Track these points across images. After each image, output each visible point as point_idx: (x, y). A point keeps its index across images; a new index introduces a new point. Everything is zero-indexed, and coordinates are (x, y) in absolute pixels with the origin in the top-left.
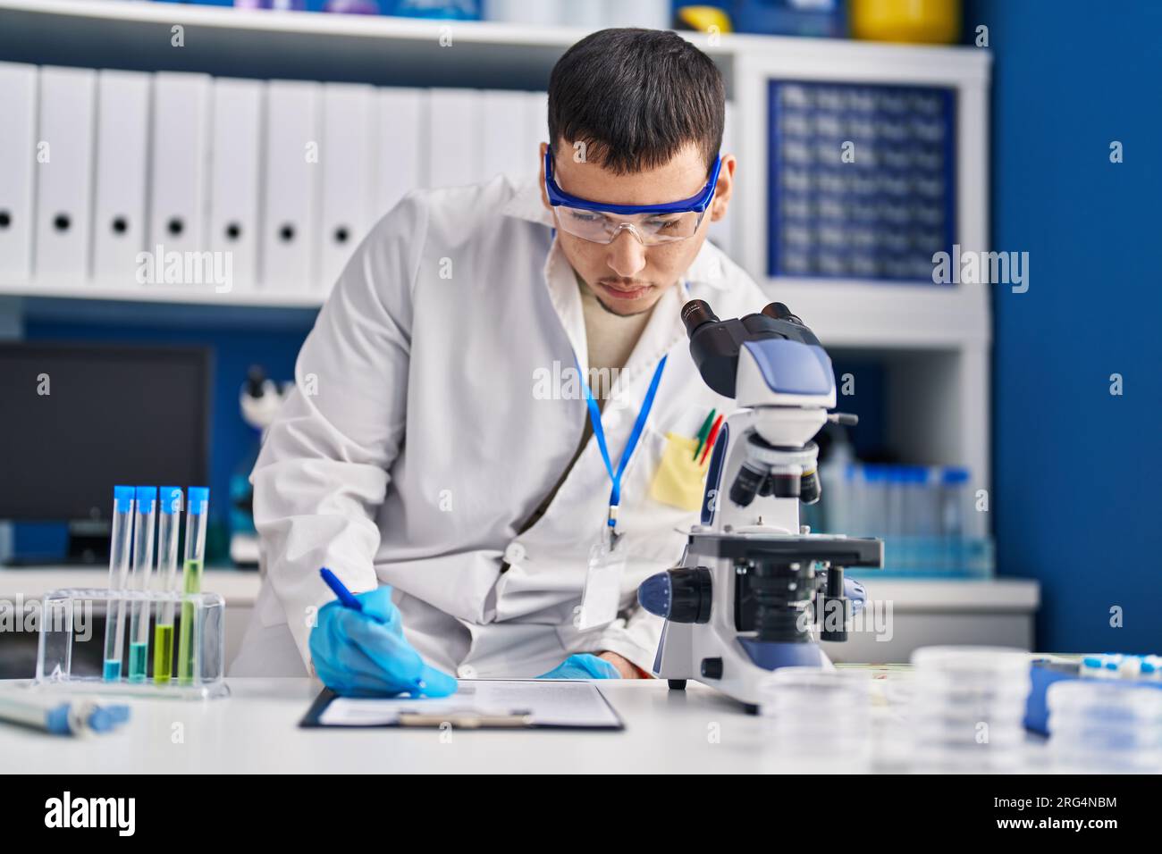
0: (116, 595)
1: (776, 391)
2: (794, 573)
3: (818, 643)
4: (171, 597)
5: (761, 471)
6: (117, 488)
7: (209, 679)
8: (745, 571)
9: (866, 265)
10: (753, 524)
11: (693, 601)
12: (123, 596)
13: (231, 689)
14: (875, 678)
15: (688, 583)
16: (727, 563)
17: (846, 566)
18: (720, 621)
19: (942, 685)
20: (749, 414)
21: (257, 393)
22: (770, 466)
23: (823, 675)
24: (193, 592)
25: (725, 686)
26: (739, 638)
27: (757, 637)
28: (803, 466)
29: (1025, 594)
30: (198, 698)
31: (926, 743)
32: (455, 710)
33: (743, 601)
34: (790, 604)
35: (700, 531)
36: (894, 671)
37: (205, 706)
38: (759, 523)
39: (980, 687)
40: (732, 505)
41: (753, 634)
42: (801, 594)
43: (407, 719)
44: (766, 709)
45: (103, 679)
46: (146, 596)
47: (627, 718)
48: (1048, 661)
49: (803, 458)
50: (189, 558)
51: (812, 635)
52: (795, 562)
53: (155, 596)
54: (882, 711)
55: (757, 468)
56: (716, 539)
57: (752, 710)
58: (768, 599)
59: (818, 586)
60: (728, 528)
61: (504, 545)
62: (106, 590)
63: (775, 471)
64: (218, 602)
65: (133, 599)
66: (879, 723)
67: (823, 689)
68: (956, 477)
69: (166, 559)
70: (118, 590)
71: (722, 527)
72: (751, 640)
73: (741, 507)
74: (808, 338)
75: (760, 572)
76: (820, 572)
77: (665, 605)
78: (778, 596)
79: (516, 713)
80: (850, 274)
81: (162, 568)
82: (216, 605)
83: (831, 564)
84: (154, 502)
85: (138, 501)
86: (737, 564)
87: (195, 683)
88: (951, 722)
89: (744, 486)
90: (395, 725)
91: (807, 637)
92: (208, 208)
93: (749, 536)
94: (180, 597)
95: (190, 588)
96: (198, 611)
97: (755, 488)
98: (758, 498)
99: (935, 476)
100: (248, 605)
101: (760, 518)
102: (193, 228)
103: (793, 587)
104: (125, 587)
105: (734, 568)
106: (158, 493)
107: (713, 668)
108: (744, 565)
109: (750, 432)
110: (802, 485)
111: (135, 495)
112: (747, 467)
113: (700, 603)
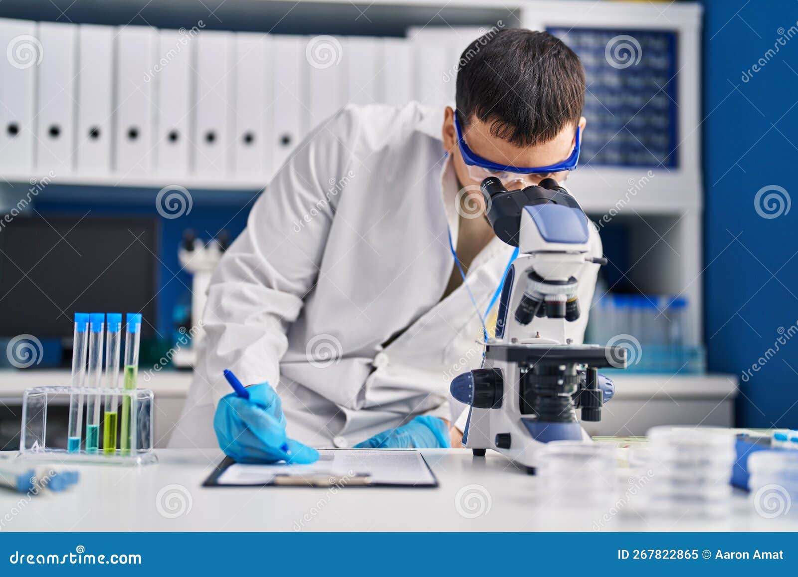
0: (76, 391)
1: (548, 241)
2: (562, 372)
3: (579, 422)
4: (116, 393)
5: (538, 299)
6: (76, 315)
7: (142, 450)
8: (526, 371)
9: (614, 156)
10: (533, 337)
11: (490, 393)
12: (82, 392)
13: (158, 457)
14: (621, 447)
15: (487, 380)
16: (514, 365)
17: (600, 367)
18: (509, 407)
19: (670, 454)
20: (529, 257)
21: (190, 248)
22: (544, 295)
23: (583, 446)
24: (130, 389)
25: (513, 454)
26: (522, 419)
27: (535, 418)
28: (567, 295)
29: (728, 385)
30: (133, 464)
31: (658, 497)
32: (317, 473)
33: (525, 393)
34: (559, 395)
35: (495, 342)
36: (634, 441)
37: (140, 470)
38: (537, 336)
39: (697, 456)
40: (517, 323)
41: (532, 416)
42: (567, 388)
43: (281, 480)
44: (541, 472)
45: (68, 451)
46: (98, 392)
47: (441, 478)
48: (747, 435)
49: (568, 289)
50: (127, 364)
51: (575, 417)
52: (563, 364)
53: (104, 392)
54: (626, 472)
55: (535, 297)
56: (505, 348)
57: (531, 471)
58: (543, 391)
59: (579, 381)
60: (514, 340)
61: (374, 354)
62: (70, 387)
63: (547, 299)
64: (148, 395)
65: (88, 394)
66: (623, 480)
67: (583, 457)
68: (679, 304)
69: (112, 365)
70: (78, 387)
71: (511, 340)
72: (531, 420)
73: (523, 325)
74: (572, 203)
75: (537, 372)
76: (581, 371)
77: (470, 396)
78: (550, 388)
79: (359, 475)
80: (603, 162)
81: (108, 370)
82: (147, 397)
83: (589, 366)
84: (103, 324)
85: (91, 324)
86: (520, 366)
87: (132, 454)
88: (676, 482)
89: (525, 310)
90: (272, 484)
91: (571, 419)
92: (156, 120)
93: (528, 346)
94: (121, 392)
95: (129, 386)
96: (134, 401)
97: (533, 311)
98: (535, 318)
99: (664, 303)
100: (181, 397)
101: (538, 333)
102: (145, 134)
103: (561, 382)
104: (83, 385)
105: (519, 369)
106: (106, 317)
107: (504, 441)
108: (526, 366)
109: (530, 270)
110: (568, 309)
111: (90, 321)
112: (528, 296)
113: (495, 394)
